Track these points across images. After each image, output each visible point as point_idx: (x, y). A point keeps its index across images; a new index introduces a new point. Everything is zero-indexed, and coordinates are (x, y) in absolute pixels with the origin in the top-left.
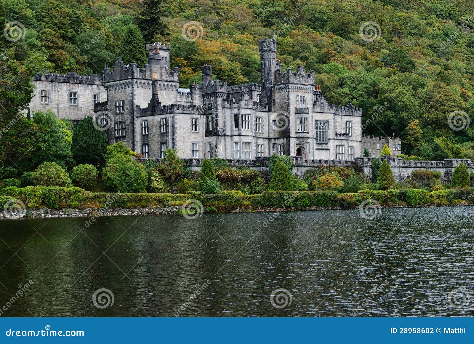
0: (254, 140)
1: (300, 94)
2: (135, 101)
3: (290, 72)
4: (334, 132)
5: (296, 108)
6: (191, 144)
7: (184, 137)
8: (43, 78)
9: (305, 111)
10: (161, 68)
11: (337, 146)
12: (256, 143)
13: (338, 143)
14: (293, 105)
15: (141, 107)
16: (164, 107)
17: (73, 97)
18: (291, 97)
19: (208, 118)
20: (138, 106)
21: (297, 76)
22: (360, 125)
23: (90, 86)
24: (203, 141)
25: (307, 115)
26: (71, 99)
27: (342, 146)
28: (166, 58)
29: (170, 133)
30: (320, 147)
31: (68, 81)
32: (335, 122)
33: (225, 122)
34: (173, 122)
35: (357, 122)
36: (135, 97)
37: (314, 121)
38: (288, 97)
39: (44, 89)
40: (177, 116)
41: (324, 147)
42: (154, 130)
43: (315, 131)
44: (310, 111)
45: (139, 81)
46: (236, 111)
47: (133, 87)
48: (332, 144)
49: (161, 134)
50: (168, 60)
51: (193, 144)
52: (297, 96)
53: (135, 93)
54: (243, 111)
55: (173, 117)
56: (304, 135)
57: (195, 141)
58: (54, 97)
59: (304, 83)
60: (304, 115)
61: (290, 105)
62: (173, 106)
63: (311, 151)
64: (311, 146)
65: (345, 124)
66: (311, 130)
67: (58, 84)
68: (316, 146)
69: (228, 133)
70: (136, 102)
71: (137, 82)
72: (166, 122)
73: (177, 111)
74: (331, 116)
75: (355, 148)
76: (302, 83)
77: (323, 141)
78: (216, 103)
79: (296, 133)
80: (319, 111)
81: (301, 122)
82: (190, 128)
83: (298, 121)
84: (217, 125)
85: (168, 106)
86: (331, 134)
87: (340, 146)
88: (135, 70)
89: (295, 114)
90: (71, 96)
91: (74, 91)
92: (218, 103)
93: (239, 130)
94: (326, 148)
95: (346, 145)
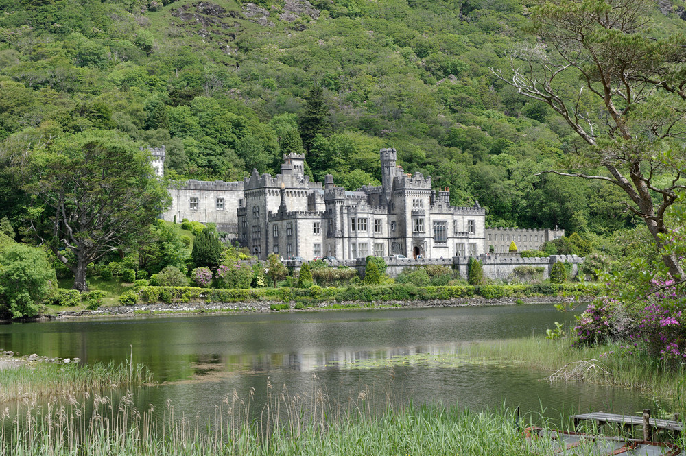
0: (371, 241)
1: (416, 198)
2: (267, 207)
3: (406, 178)
4: (453, 230)
5: (412, 211)
6: (313, 245)
7: (306, 239)
8: (192, 187)
9: (420, 214)
10: (292, 177)
11: (456, 244)
12: (373, 243)
13: (457, 241)
14: (409, 208)
15: (273, 213)
16: (289, 213)
17: (220, 203)
18: (407, 201)
19: (329, 222)
20: (270, 212)
21: (413, 182)
22: (483, 223)
23: (236, 193)
24: (324, 242)
25: (423, 217)
26: (218, 205)
27: (463, 244)
28: (300, 166)
29: (294, 236)
30: (439, 245)
31: (215, 188)
32: (455, 222)
33: (342, 225)
34: (296, 225)
35: (480, 221)
36: (268, 204)
37: (432, 222)
38: (405, 200)
39: (193, 196)
40: (299, 221)
41: (442, 245)
42: (282, 232)
43: (432, 231)
44: (427, 213)
45: (271, 190)
46: (353, 216)
47: (266, 195)
48: (451, 243)
49: (288, 236)
50: (303, 168)
51: (315, 245)
52: (414, 200)
53: (267, 200)
54: (359, 216)
55: (296, 222)
56: (420, 235)
57: (317, 242)
58: (202, 203)
59: (421, 188)
60: (420, 217)
61: (407, 208)
62: (296, 212)
63: (428, 249)
64: (428, 245)
65: (467, 223)
66: (428, 230)
67: (207, 192)
68: (433, 244)
69: (346, 235)
70: (269, 208)
71: (269, 191)
72: (292, 226)
73: (300, 217)
74: (450, 216)
75: (478, 244)
76: (418, 188)
77: (442, 239)
78: (335, 209)
79: (413, 233)
80: (437, 212)
81: (417, 224)
82: (313, 230)
83: (415, 223)
84: (335, 228)
85: (292, 212)
86: (450, 233)
87: (460, 244)
88: (267, 180)
89: (412, 216)
90: (218, 202)
91: (221, 197)
92: (337, 209)
93: (356, 232)
94: (445, 245)
95: (466, 243)
